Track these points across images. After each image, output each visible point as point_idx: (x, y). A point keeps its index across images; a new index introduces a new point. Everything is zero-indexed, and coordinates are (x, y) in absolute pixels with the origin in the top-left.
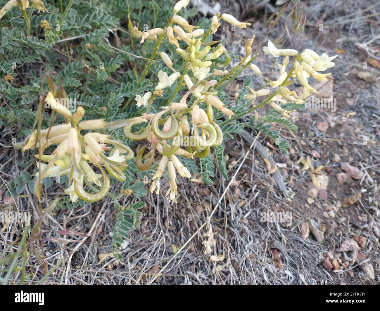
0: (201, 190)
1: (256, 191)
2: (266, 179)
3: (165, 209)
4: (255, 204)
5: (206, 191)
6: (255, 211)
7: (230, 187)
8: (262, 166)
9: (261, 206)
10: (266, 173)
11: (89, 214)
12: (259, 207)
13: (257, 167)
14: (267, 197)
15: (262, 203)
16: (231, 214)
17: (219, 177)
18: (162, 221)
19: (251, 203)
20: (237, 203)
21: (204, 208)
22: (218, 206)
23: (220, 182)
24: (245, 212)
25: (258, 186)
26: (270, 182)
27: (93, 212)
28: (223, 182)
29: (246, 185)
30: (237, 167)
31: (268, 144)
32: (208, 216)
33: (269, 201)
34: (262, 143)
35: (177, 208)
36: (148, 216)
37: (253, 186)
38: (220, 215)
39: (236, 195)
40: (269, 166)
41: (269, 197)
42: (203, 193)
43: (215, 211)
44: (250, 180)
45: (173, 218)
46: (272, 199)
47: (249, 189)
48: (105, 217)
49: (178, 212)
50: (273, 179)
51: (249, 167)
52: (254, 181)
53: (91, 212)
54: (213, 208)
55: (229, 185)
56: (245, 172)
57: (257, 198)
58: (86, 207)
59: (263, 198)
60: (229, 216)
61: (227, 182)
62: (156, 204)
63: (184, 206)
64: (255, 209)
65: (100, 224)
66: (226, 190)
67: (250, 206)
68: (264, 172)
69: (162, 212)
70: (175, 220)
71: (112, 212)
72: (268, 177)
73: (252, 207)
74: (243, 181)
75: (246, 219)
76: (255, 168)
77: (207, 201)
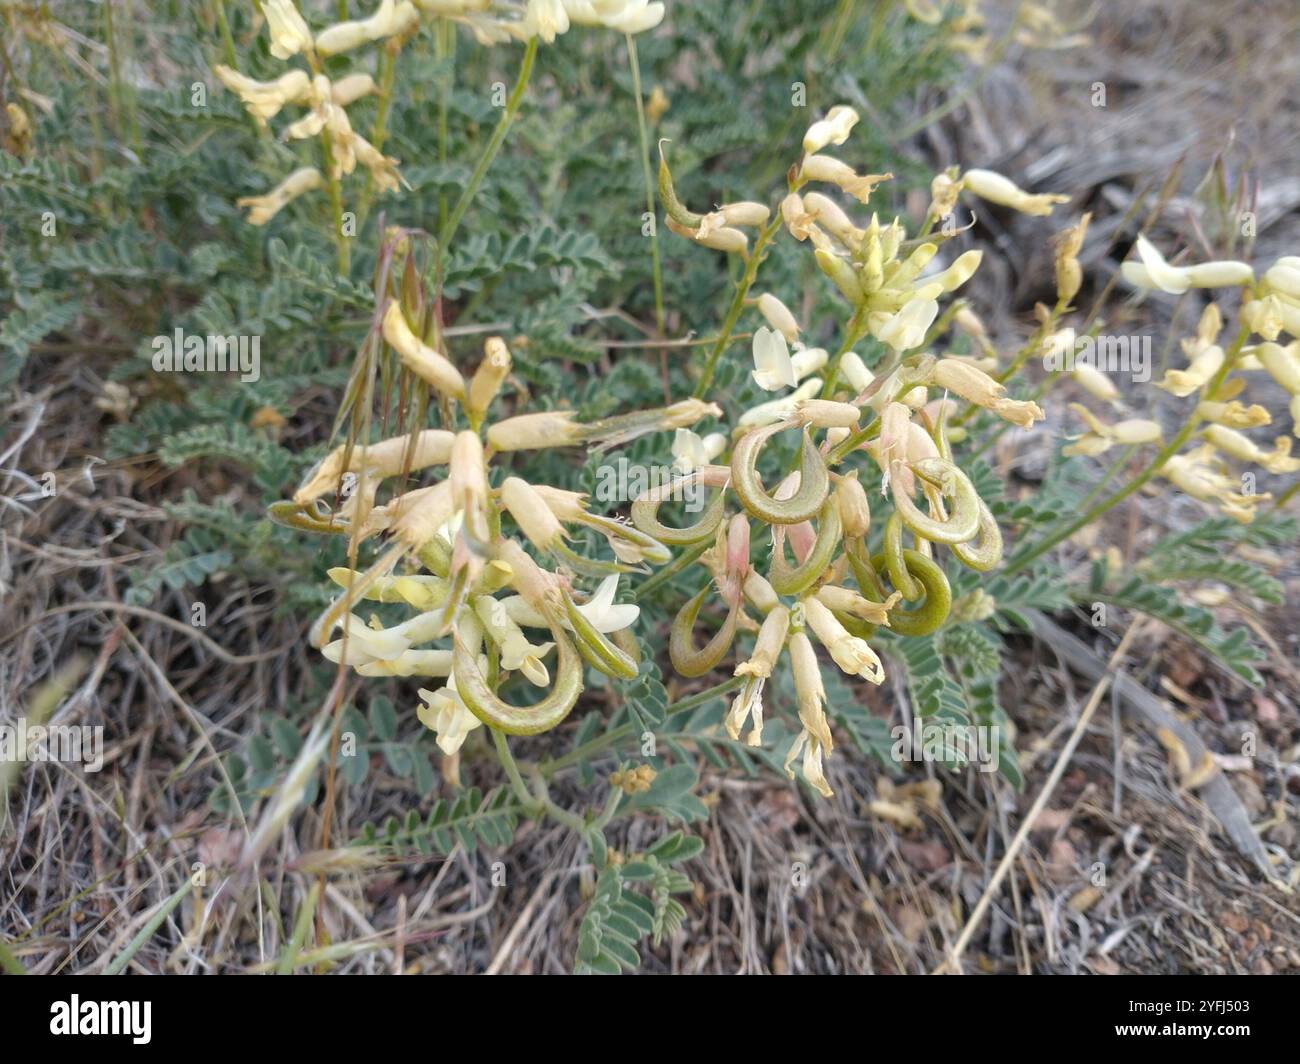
0: (912, 849)
1: (1139, 851)
2: (1177, 808)
3: (774, 908)
4: (1140, 899)
5: (933, 852)
6: (1143, 927)
7: (1031, 835)
8: (1153, 761)
9: (1166, 905)
10: (1172, 784)
11: (489, 914)
12: (1159, 910)
13: (1134, 762)
14: (1190, 874)
15: (1171, 893)
16: (1042, 939)
17: (983, 802)
18: (762, 953)
19: (1125, 896)
20: (1066, 893)
21: (929, 913)
22: (990, 908)
23: (990, 816)
24: (1100, 929)
25: (1149, 831)
26: (1195, 818)
27: (502, 907)
28: (1003, 819)
29: (1093, 829)
30: (1055, 761)
31: (1166, 683)
32: (947, 945)
33: (1201, 888)
34: (1145, 683)
35: (821, 910)
36: (707, 930)
37: (1125, 828)
38: (996, 945)
39: (1057, 866)
40: (1184, 761)
41: (1196, 875)
42: (924, 859)
43: (977, 930)
44: (1109, 808)
45: (809, 946)
46: (1211, 881)
47: (1110, 841)
48: (548, 930)
49: (826, 929)
50: (1203, 807)
51: (1102, 761)
52: (1128, 814)
53: (495, 906)
54: (966, 916)
55: (1027, 825)
56: (1089, 780)
57: (1147, 877)
58: (478, 886)
59: (1173, 877)
60: (1037, 946)
61: (1018, 817)
62: (739, 887)
63: (847, 902)
64: (1143, 918)
65: (528, 954)
66: (1017, 844)
67: (1120, 908)
68: (1166, 783)
69: (761, 918)
70: (816, 956)
71: (570, 912)
72: (1183, 798)
73: (1128, 914)
74: (1082, 811)
75: (1108, 959)
76: (1127, 765)
77: (940, 889)
